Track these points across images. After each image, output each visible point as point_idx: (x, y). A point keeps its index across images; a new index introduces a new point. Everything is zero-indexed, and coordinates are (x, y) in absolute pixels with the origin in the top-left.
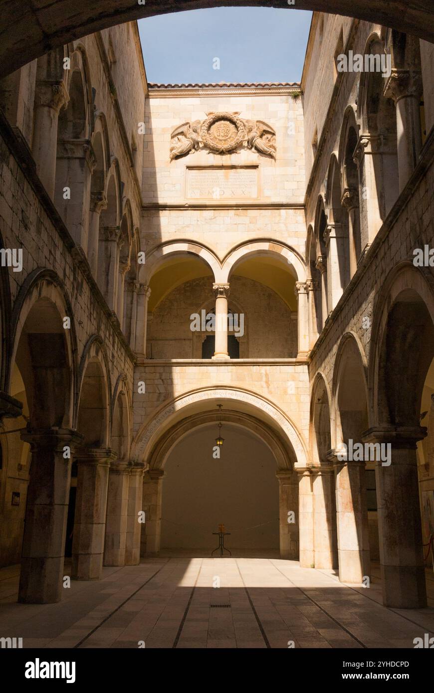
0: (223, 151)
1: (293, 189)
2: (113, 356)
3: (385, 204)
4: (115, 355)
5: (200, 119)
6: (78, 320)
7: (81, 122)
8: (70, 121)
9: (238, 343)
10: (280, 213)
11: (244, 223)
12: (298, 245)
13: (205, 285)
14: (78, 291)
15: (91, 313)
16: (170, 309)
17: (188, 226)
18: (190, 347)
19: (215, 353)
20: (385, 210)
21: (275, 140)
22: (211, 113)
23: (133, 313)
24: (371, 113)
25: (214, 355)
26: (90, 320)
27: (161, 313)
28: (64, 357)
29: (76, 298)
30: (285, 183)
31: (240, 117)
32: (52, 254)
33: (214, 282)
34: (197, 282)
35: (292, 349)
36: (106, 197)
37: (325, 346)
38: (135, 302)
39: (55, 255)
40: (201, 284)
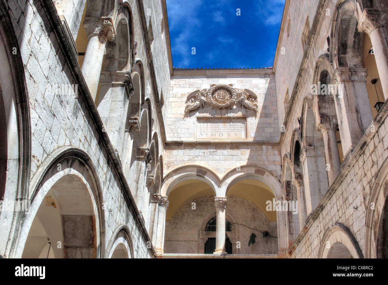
0: (222, 108)
1: (270, 133)
2: (138, 247)
3: (361, 117)
4: (140, 246)
5: (207, 88)
6: (109, 209)
7: (125, 60)
8: (117, 60)
9: (231, 244)
10: (262, 148)
11: (237, 155)
12: (276, 170)
13: (207, 202)
14: (110, 183)
15: (121, 205)
16: (182, 218)
17: (197, 157)
18: (196, 246)
19: (215, 250)
20: (361, 121)
21: (257, 101)
22: (214, 85)
23: (155, 218)
24: (341, 54)
25: (215, 251)
26: (120, 212)
27: (175, 221)
28: (93, 238)
29: (108, 188)
30: (265, 128)
31: (233, 87)
32: (87, 140)
33: (216, 196)
34: (202, 199)
35: (271, 249)
36: (140, 123)
37: (305, 242)
38: (157, 210)
39: (91, 143)
40: (204, 200)
